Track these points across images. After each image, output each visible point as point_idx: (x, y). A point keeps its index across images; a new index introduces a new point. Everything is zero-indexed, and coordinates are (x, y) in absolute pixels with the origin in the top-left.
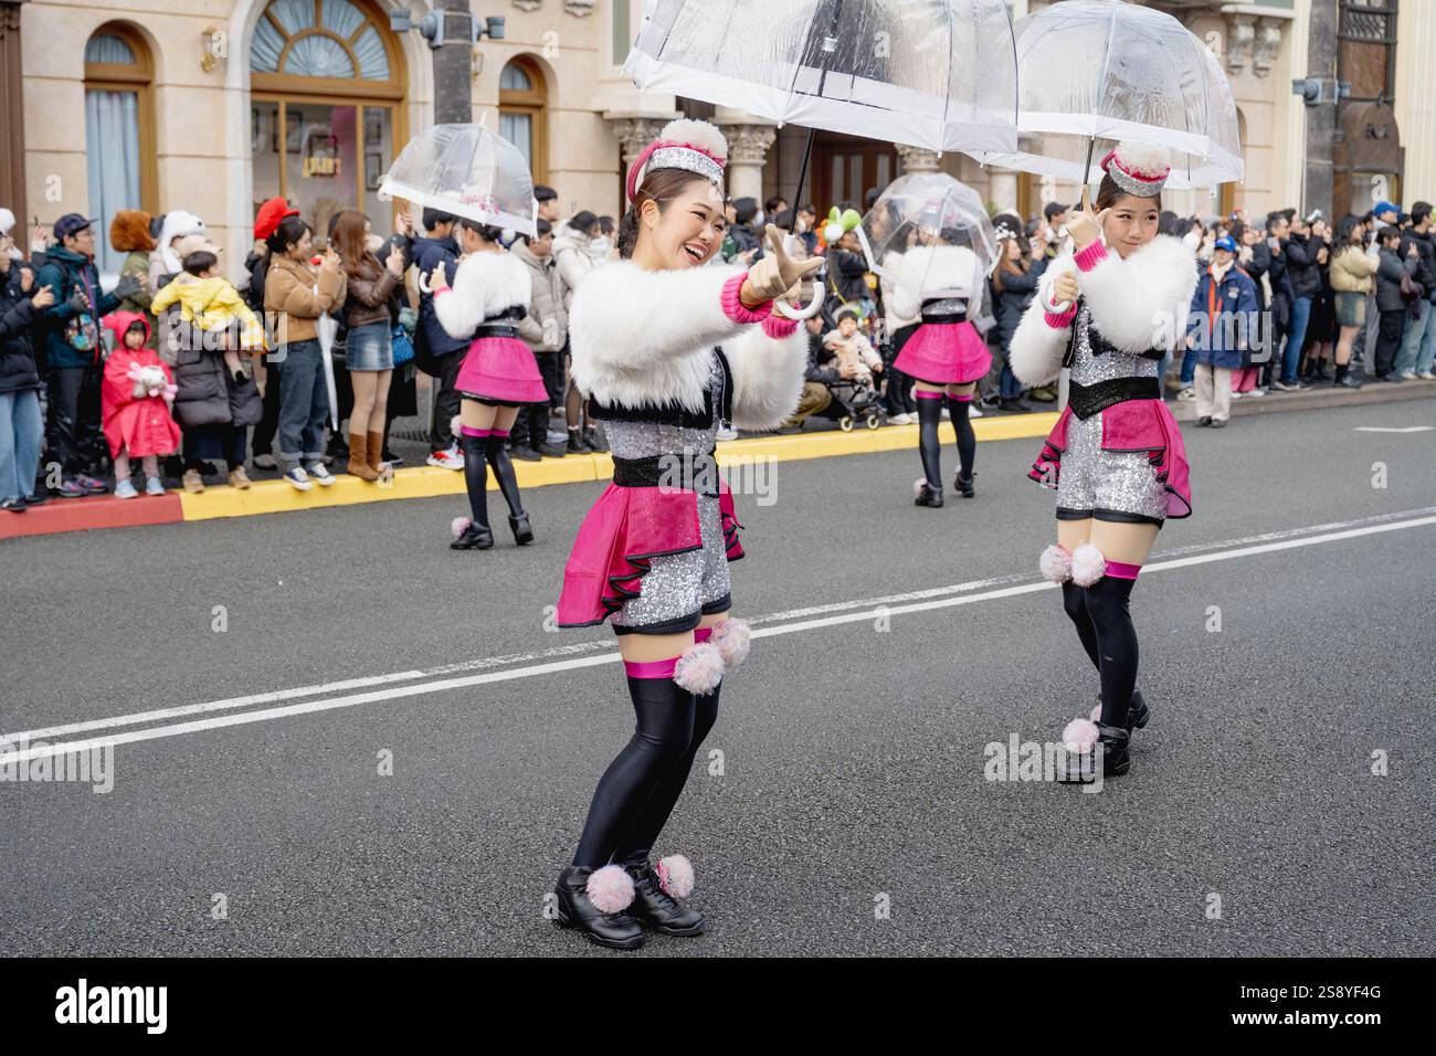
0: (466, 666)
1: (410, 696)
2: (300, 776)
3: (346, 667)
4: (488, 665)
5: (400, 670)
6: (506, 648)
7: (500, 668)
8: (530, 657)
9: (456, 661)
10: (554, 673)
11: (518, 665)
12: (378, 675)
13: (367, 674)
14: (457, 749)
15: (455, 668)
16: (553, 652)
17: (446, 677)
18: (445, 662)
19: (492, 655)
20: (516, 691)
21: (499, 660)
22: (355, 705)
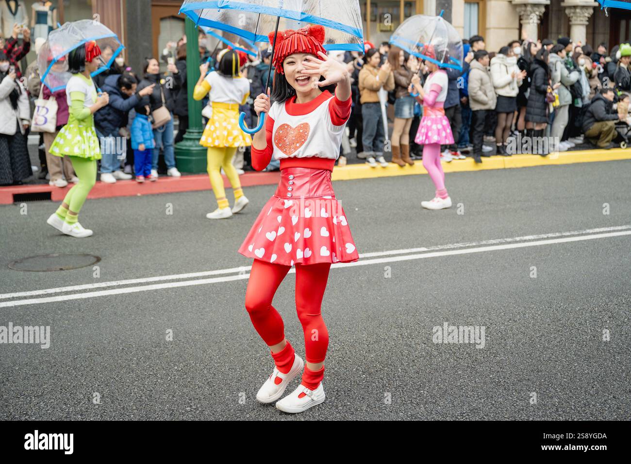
0: (445, 247)
1: (421, 259)
2: (374, 290)
3: (393, 245)
4: (456, 247)
5: (417, 247)
6: (463, 240)
7: (461, 248)
8: (474, 244)
9: (441, 244)
10: (485, 252)
11: (469, 247)
12: (407, 248)
13: (403, 248)
14: (442, 282)
15: (441, 247)
16: (484, 242)
17: (437, 251)
18: (437, 245)
19: (457, 242)
20: (468, 258)
21: (460, 245)
22: (397, 261)
